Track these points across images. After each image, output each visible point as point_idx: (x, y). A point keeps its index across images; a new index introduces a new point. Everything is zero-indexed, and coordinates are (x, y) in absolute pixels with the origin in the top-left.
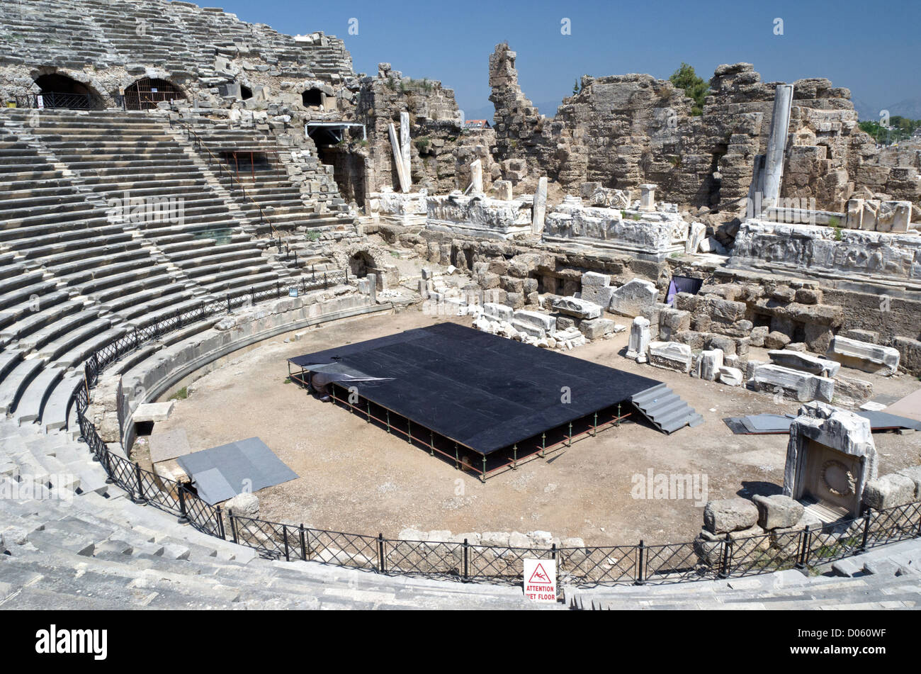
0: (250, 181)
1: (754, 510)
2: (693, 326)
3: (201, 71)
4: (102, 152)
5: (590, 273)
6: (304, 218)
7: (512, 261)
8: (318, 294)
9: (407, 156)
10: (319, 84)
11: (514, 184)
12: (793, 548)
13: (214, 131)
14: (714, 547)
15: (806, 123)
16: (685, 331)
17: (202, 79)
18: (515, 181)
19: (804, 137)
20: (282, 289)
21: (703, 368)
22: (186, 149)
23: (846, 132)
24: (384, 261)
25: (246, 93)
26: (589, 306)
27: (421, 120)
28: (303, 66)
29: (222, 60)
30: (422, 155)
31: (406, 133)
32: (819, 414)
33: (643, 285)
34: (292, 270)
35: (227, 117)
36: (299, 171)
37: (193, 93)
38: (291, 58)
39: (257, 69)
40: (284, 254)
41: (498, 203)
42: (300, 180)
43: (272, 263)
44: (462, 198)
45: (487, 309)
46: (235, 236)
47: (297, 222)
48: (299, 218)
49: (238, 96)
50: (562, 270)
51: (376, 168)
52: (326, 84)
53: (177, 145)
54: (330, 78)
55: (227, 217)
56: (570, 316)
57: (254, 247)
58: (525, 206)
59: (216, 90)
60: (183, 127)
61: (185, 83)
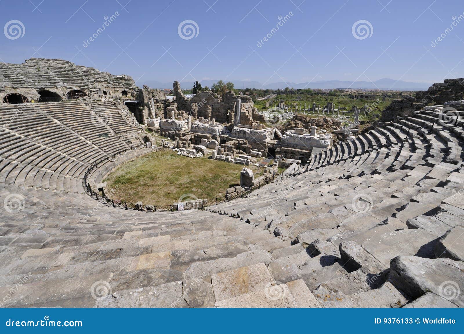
1: (234, 189)
2: (225, 151)
3: (90, 87)
4: (67, 115)
5: (203, 139)
6: (128, 129)
7: (185, 137)
8: (136, 149)
9: (154, 109)
10: (126, 89)
11: (183, 117)
12: (241, 194)
13: (98, 105)
14: (228, 196)
15: (243, 107)
16: (223, 152)
17: (91, 90)
18: (183, 116)
19: (243, 110)
20: (126, 149)
21: (227, 160)
22: (91, 111)
23: (251, 107)
24: (151, 138)
25: (105, 93)
26: (203, 147)
27: (156, 99)
28: (121, 85)
29: (97, 83)
30: (158, 108)
31: (153, 103)
32: (244, 170)
33: (214, 141)
34: (128, 143)
35: (101, 101)
36: (125, 115)
37: (88, 93)
38: (117, 82)
39: (107, 86)
40: (125, 139)
41: (179, 122)
42: (126, 118)
43: (122, 142)
44: (170, 121)
45: (180, 150)
46: (110, 136)
47: (127, 130)
48: (127, 129)
49: (103, 94)
50: (196, 139)
51: (145, 113)
52: (128, 90)
53: (88, 111)
54: (129, 88)
55: (107, 130)
56: (199, 150)
57: (116, 138)
58: (186, 123)
59: (96, 92)
60: (88, 105)
61: (86, 91)
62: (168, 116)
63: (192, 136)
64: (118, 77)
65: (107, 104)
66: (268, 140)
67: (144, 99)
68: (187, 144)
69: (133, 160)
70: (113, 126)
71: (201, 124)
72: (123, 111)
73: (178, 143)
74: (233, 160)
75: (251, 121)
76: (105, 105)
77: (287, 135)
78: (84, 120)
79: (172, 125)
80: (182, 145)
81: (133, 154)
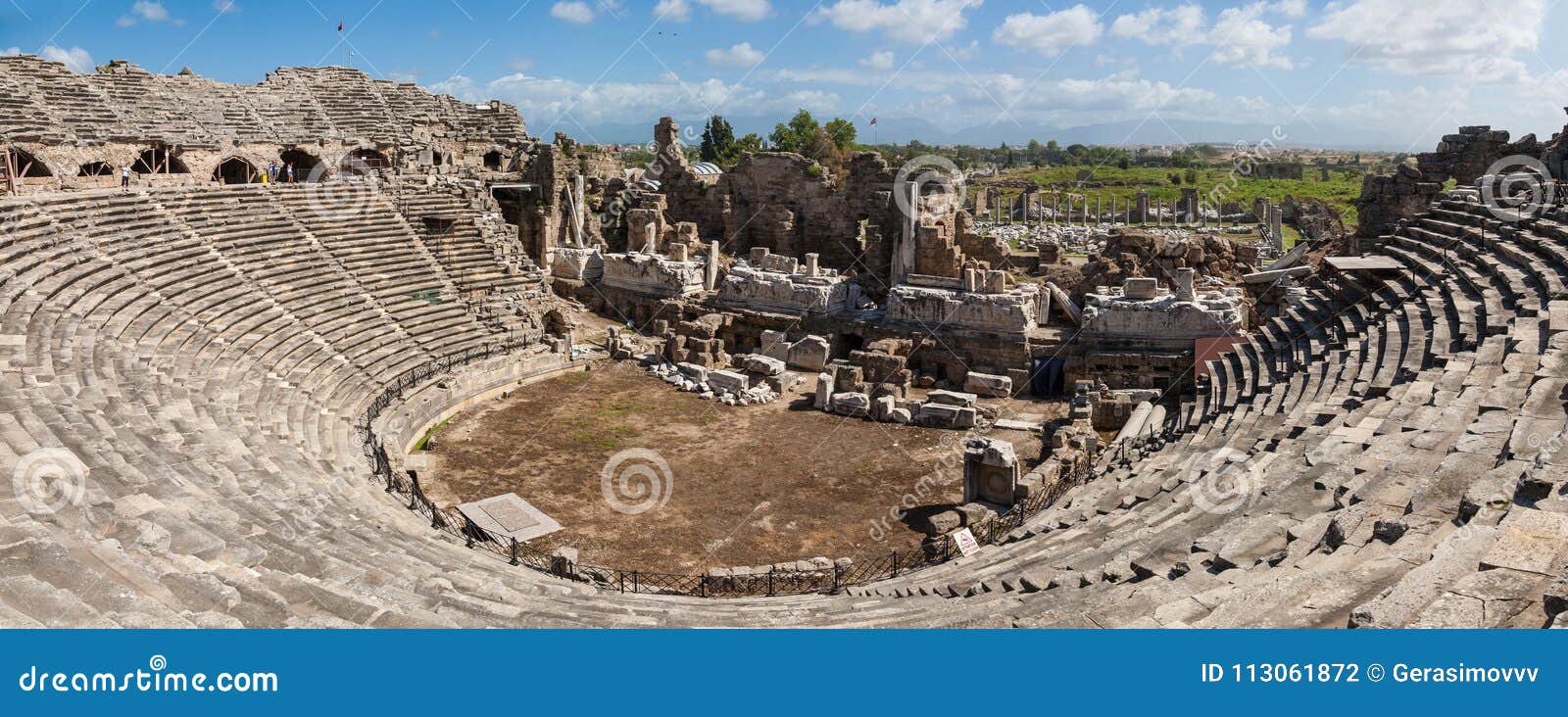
0: (450, 243)
2: (867, 378)
3: (401, 140)
5: (768, 331)
6: (499, 278)
7: (696, 322)
8: (519, 352)
9: (581, 214)
10: (498, 147)
11: (687, 246)
13: (417, 196)
16: (860, 382)
17: (403, 148)
18: (687, 243)
19: (927, 219)
20: (488, 348)
21: (878, 414)
22: (396, 215)
24: (569, 317)
25: (437, 158)
26: (773, 363)
27: (592, 181)
28: (484, 132)
29: (419, 129)
30: (595, 211)
31: (581, 193)
32: (979, 445)
33: (817, 342)
34: (493, 329)
35: (425, 182)
36: (491, 232)
37: (393, 158)
38: (474, 125)
39: (446, 136)
40: (485, 314)
41: (673, 264)
42: (493, 241)
43: (475, 324)
44: (639, 257)
45: (681, 369)
46: (443, 298)
47: (494, 282)
48: (494, 279)
49: (431, 161)
50: (741, 329)
51: (552, 226)
52: (504, 147)
53: (389, 211)
54: (508, 143)
55: (435, 279)
56: (758, 374)
57: (458, 308)
58: (700, 267)
59: (413, 157)
60: (392, 194)
61: (388, 152)
62: (631, 242)
63: (724, 320)
64: (479, 107)
65: (443, 192)
66: (1031, 329)
67: (552, 180)
68: (708, 348)
69: (508, 391)
70: (453, 266)
71: (760, 274)
72: (485, 217)
73: (670, 344)
74: (907, 413)
75: (960, 261)
76: (434, 194)
77: (1097, 305)
78: (379, 240)
79: (648, 274)
80: (685, 352)
81: (509, 371)
